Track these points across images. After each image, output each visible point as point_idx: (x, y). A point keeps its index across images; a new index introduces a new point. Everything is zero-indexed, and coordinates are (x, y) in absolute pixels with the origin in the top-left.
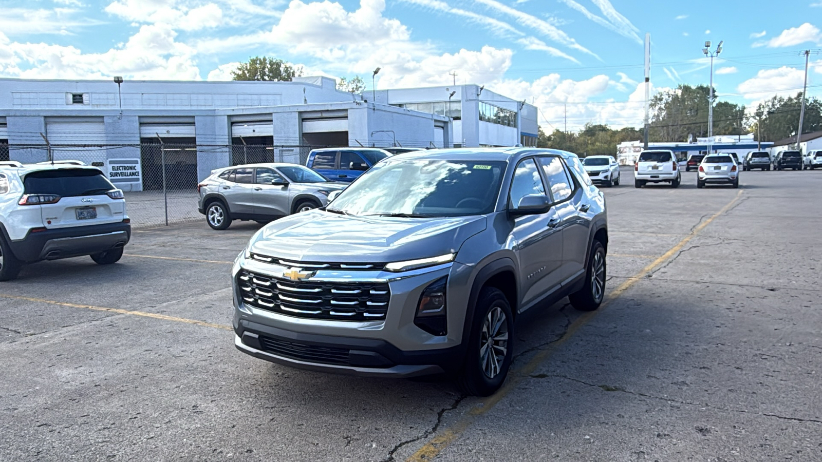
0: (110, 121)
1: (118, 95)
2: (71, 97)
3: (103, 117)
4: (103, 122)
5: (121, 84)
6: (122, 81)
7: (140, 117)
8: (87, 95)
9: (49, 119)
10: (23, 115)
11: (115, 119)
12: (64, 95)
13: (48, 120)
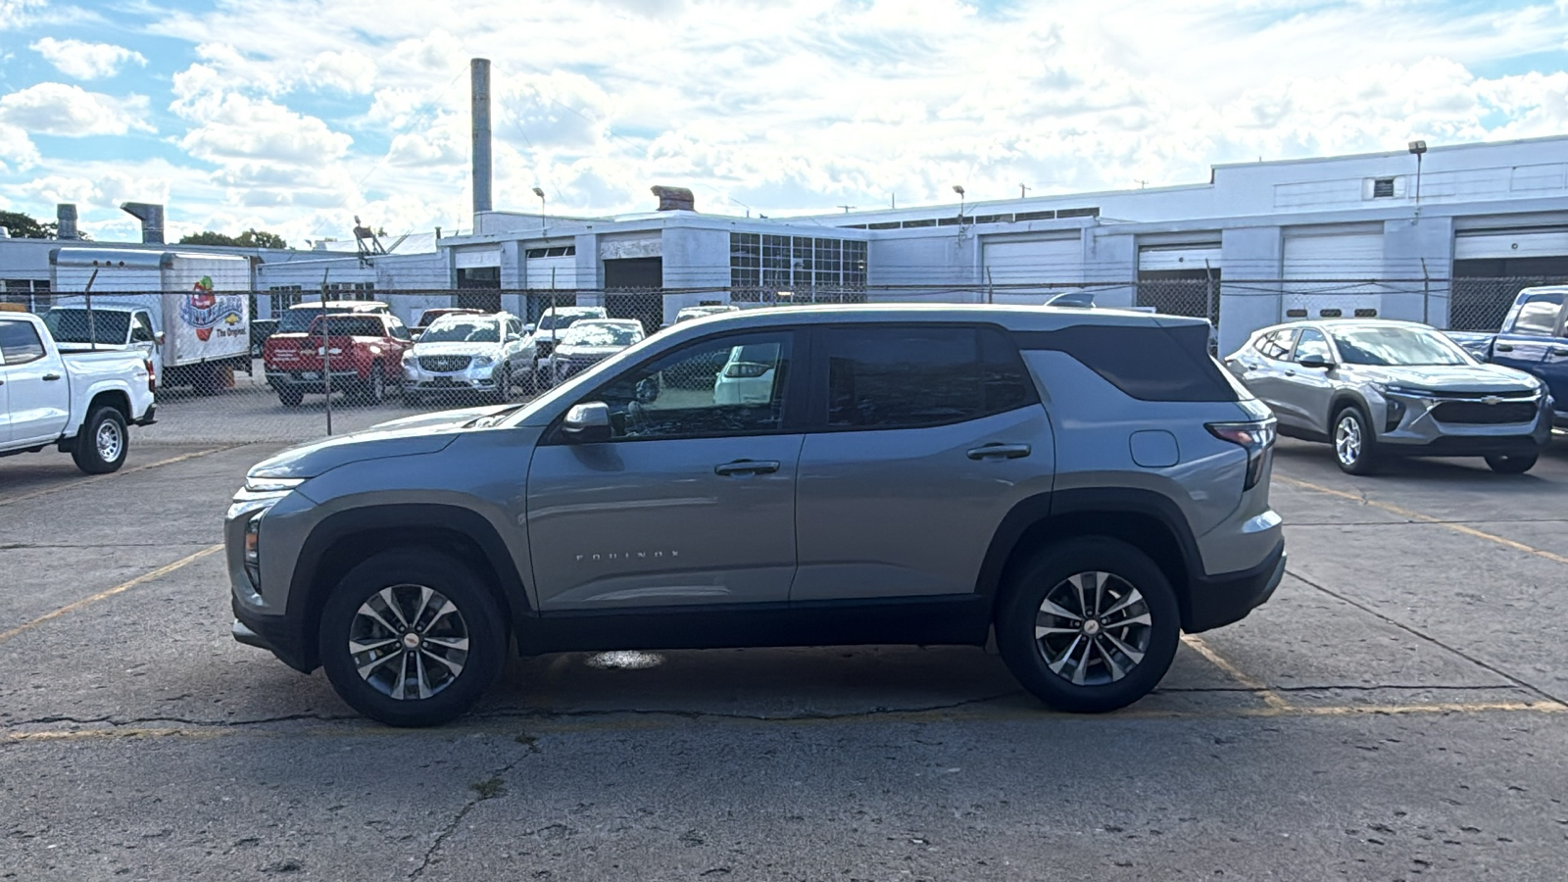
0: (1395, 229)
1: (1416, 178)
2: (1371, 185)
3: (1382, 222)
4: (1381, 232)
5: (1423, 155)
6: (1424, 150)
7: (1455, 218)
8: (1402, 180)
9: (1289, 231)
10: (1247, 226)
11: (1406, 223)
12: (1360, 182)
13: (1287, 232)
